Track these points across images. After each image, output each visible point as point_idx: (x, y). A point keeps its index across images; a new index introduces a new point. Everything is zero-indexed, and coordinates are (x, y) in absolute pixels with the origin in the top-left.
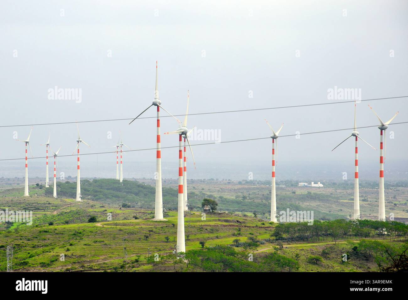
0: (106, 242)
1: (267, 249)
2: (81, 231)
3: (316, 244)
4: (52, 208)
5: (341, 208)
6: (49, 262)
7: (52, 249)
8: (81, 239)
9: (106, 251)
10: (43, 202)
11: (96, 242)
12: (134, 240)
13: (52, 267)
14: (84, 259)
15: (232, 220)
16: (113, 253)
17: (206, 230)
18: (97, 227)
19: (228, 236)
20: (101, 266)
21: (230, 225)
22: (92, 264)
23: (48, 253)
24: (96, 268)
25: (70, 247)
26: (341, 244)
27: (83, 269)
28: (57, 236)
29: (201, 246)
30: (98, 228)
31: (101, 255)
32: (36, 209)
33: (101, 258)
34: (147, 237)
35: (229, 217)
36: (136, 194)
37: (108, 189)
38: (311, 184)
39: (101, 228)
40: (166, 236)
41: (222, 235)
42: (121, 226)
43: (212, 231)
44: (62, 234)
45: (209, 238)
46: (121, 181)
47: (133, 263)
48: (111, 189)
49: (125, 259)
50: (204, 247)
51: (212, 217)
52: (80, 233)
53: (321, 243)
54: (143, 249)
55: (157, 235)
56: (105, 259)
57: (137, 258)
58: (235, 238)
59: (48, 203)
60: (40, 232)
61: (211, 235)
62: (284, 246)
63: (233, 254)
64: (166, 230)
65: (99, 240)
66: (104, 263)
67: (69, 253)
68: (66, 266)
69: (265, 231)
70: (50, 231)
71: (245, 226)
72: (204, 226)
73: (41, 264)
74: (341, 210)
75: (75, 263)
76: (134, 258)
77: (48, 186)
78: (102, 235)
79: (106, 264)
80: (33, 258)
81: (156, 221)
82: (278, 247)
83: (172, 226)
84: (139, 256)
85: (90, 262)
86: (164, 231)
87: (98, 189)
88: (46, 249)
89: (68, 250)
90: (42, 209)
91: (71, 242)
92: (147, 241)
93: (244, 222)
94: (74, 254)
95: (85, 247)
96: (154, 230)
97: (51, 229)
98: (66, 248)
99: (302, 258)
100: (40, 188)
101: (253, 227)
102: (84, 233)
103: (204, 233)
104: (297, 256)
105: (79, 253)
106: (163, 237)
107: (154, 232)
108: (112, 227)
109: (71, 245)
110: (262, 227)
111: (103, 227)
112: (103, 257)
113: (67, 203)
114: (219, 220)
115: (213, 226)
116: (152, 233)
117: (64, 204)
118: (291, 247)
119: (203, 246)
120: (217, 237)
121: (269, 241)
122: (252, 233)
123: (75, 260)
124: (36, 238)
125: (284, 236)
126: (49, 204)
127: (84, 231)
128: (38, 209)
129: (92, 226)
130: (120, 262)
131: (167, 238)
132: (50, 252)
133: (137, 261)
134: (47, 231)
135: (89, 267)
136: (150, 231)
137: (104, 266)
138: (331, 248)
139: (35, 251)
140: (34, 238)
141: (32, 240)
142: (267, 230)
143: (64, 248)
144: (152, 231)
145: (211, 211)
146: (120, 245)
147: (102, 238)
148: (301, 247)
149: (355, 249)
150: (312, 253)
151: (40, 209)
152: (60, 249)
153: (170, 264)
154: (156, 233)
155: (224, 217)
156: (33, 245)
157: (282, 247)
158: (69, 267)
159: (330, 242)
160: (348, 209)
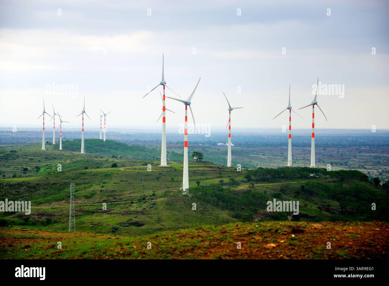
0: (130, 181)
1: (244, 187)
2: (110, 174)
3: (275, 184)
4: (64, 158)
5: (251, 160)
6: (90, 195)
7: (91, 186)
8: (111, 179)
9: (130, 188)
10: (58, 154)
11: (122, 181)
12: (149, 180)
13: (93, 198)
14: (115, 193)
15: (214, 167)
16: (135, 189)
17: (198, 173)
18: (120, 171)
19: (214, 178)
20: (128, 198)
21: (213, 170)
22: (121, 197)
23: (88, 189)
24: (124, 200)
25: (103, 185)
26: (292, 184)
27: (115, 201)
28: (93, 177)
29: (197, 185)
30: (122, 172)
31: (127, 191)
32: (53, 159)
33: (127, 192)
34: (158, 178)
35: (211, 165)
36: (116, 149)
37: (96, 146)
38: (226, 144)
39: (124, 171)
40: (172, 178)
41: (210, 177)
42: (138, 170)
43: (202, 174)
44: (96, 175)
45: (201, 179)
46: (104, 140)
47: (151, 196)
48: (98, 146)
49: (145, 194)
50: (200, 185)
51: (200, 165)
52: (109, 175)
53: (278, 183)
54: (156, 186)
55: (164, 176)
56: (130, 193)
57: (153, 193)
58: (219, 180)
59: (61, 154)
60: (80, 174)
61: (202, 177)
62: (255, 185)
63: (222, 190)
64: (171, 173)
65: (123, 179)
66: (130, 196)
67: (104, 189)
68: (102, 198)
69: (238, 174)
70: (87, 173)
71: (224, 171)
72: (196, 170)
73: (84, 196)
74: (251, 161)
75: (109, 196)
76: (151, 193)
77: (55, 144)
78: (126, 176)
79: (132, 197)
80: (78, 192)
81: (162, 167)
82: (251, 185)
83: (175, 170)
84: (155, 192)
85: (119, 195)
86: (169, 174)
87: (90, 146)
88: (87, 186)
89: (103, 187)
90: (58, 159)
91: (104, 181)
92: (158, 181)
93: (222, 168)
94: (107, 190)
95: (114, 185)
96: (162, 173)
97: (87, 172)
98: (101, 185)
99: (268, 193)
100: (50, 145)
101: (229, 172)
102: (112, 175)
103: (196, 176)
104: (265, 192)
105: (110, 188)
106: (169, 179)
107: (162, 175)
108: (132, 171)
109: (104, 183)
110: (234, 172)
111: (125, 171)
112: (129, 192)
113: (75, 155)
114: (205, 167)
115: (203, 171)
116: (160, 175)
117: (73, 155)
118: (259, 186)
119: (198, 184)
120: (207, 179)
121: (243, 181)
122: (230, 175)
123: (109, 194)
124: (78, 178)
125: (253, 178)
126: (63, 155)
127: (112, 173)
128: (55, 159)
129: (117, 170)
130: (141, 195)
131: (173, 179)
132: (90, 188)
133: (154, 195)
134: (85, 173)
135: (119, 199)
136: (159, 174)
137: (130, 198)
138: (286, 186)
139: (78, 187)
140: (76, 178)
141: (75, 179)
142: (239, 174)
143: (100, 185)
144: (161, 174)
145: (199, 160)
146: (139, 184)
147: (126, 178)
148: (266, 186)
149: (303, 187)
150: (274, 190)
151: (56, 159)
152: (97, 186)
153: (179, 197)
154: (164, 175)
155: (208, 164)
156: (76, 183)
157: (254, 186)
158: (105, 199)
159: (284, 183)
160: (255, 161)
